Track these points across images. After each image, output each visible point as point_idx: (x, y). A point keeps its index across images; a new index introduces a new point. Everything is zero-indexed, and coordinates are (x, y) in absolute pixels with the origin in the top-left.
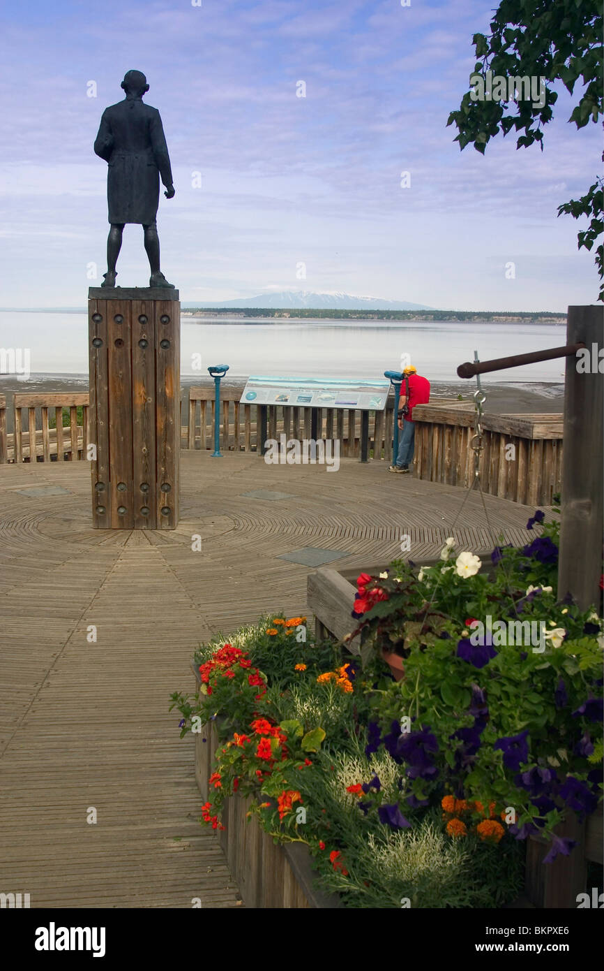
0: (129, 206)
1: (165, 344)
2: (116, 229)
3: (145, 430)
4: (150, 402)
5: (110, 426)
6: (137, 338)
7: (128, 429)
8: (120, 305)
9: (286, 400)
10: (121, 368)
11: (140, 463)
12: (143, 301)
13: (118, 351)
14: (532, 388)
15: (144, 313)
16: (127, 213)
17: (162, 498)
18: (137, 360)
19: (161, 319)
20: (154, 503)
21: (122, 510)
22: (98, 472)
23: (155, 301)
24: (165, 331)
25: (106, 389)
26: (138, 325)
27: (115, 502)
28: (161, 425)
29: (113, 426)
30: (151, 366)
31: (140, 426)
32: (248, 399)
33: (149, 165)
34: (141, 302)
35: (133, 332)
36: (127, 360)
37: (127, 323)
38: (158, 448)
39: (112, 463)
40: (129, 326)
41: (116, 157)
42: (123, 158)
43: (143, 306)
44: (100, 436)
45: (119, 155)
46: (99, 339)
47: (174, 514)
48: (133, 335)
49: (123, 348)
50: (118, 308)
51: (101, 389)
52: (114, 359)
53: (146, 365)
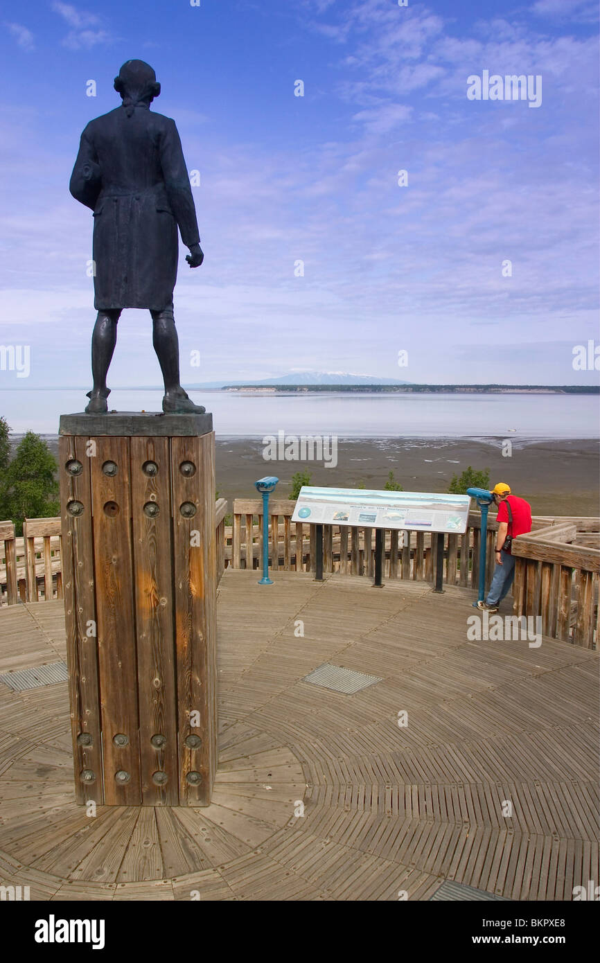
0: (126, 280)
1: (187, 509)
2: (106, 319)
3: (157, 651)
4: (164, 604)
5: (100, 643)
6: (140, 499)
7: (129, 650)
8: (111, 444)
9: (346, 519)
10: (115, 550)
11: (149, 703)
12: (150, 439)
13: (110, 521)
14: (490, 441)
15: (151, 458)
16: (122, 291)
17: (187, 758)
18: (142, 537)
19: (181, 466)
20: (174, 767)
21: (122, 776)
22: (81, 716)
23: (169, 438)
24: (187, 489)
25: (91, 583)
26: (142, 479)
27: (110, 763)
28: (183, 642)
29: (104, 644)
30: (166, 546)
31: (149, 644)
32: (302, 517)
33: (159, 211)
34: (146, 440)
35: (134, 490)
36: (124, 536)
37: (123, 477)
38: (179, 679)
39: (103, 703)
40: (127, 479)
41: (104, 200)
42: (116, 201)
43: (151, 446)
44: (83, 659)
45: (110, 196)
46: (77, 501)
47: (209, 783)
48: (134, 494)
49: (118, 516)
50: (108, 451)
51: (82, 582)
52: (103, 535)
53: (156, 545)
